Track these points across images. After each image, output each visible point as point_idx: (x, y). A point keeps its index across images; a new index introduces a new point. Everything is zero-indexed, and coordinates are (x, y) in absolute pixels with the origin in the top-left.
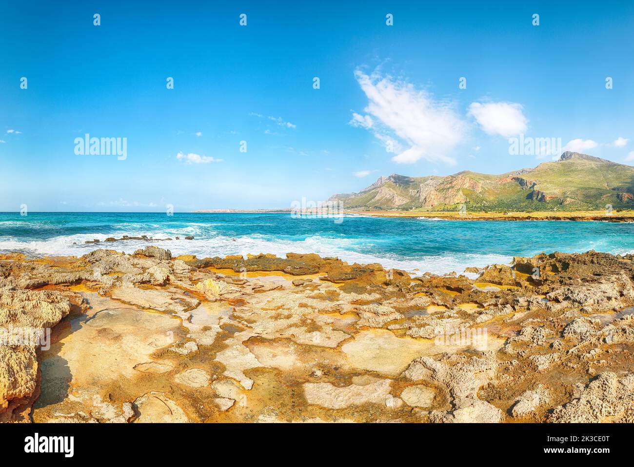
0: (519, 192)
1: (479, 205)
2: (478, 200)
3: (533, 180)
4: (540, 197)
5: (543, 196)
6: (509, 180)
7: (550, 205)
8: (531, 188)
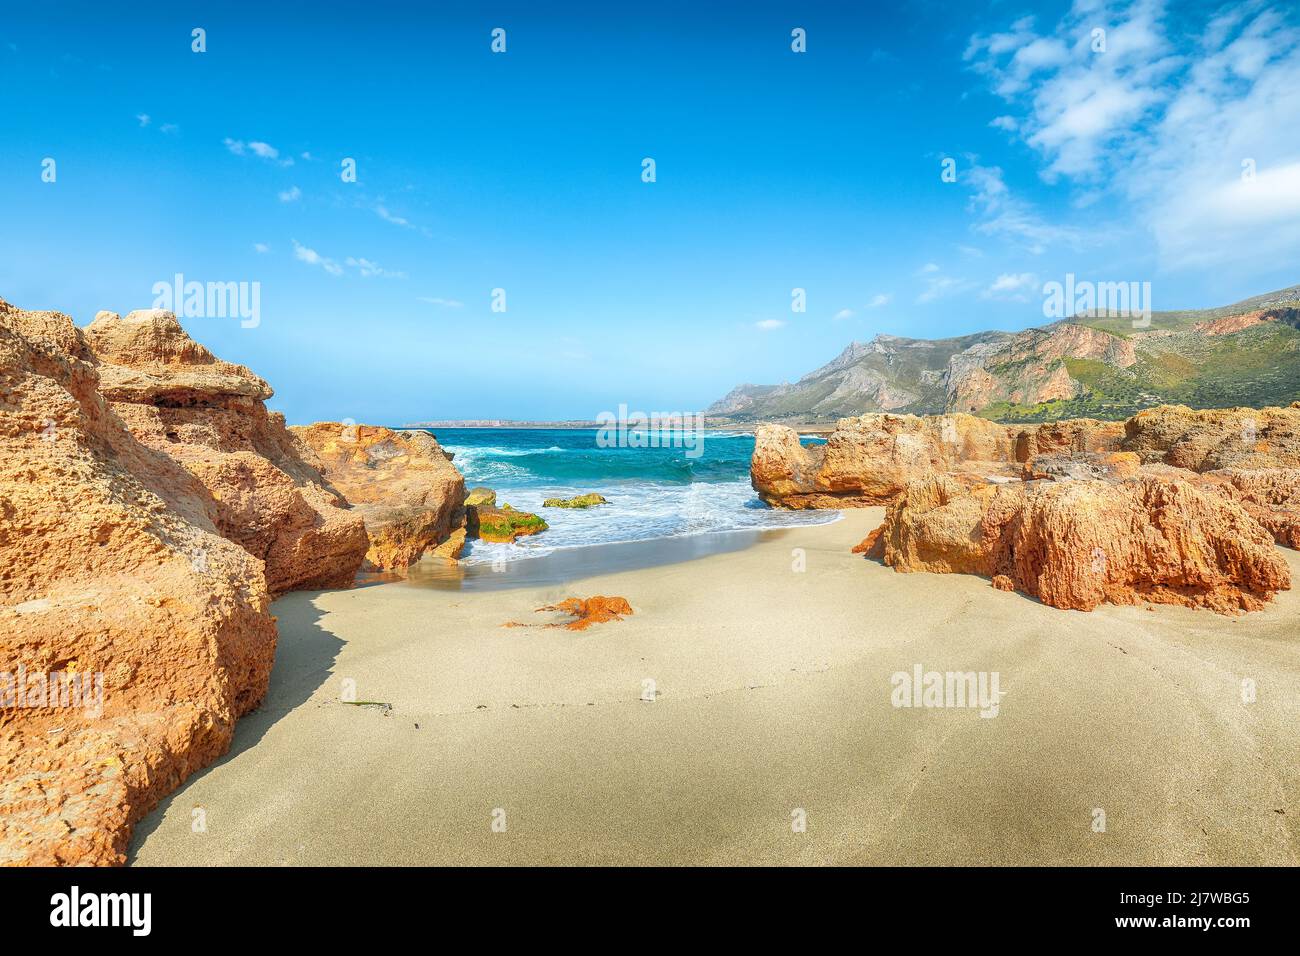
2: (1121, 390)
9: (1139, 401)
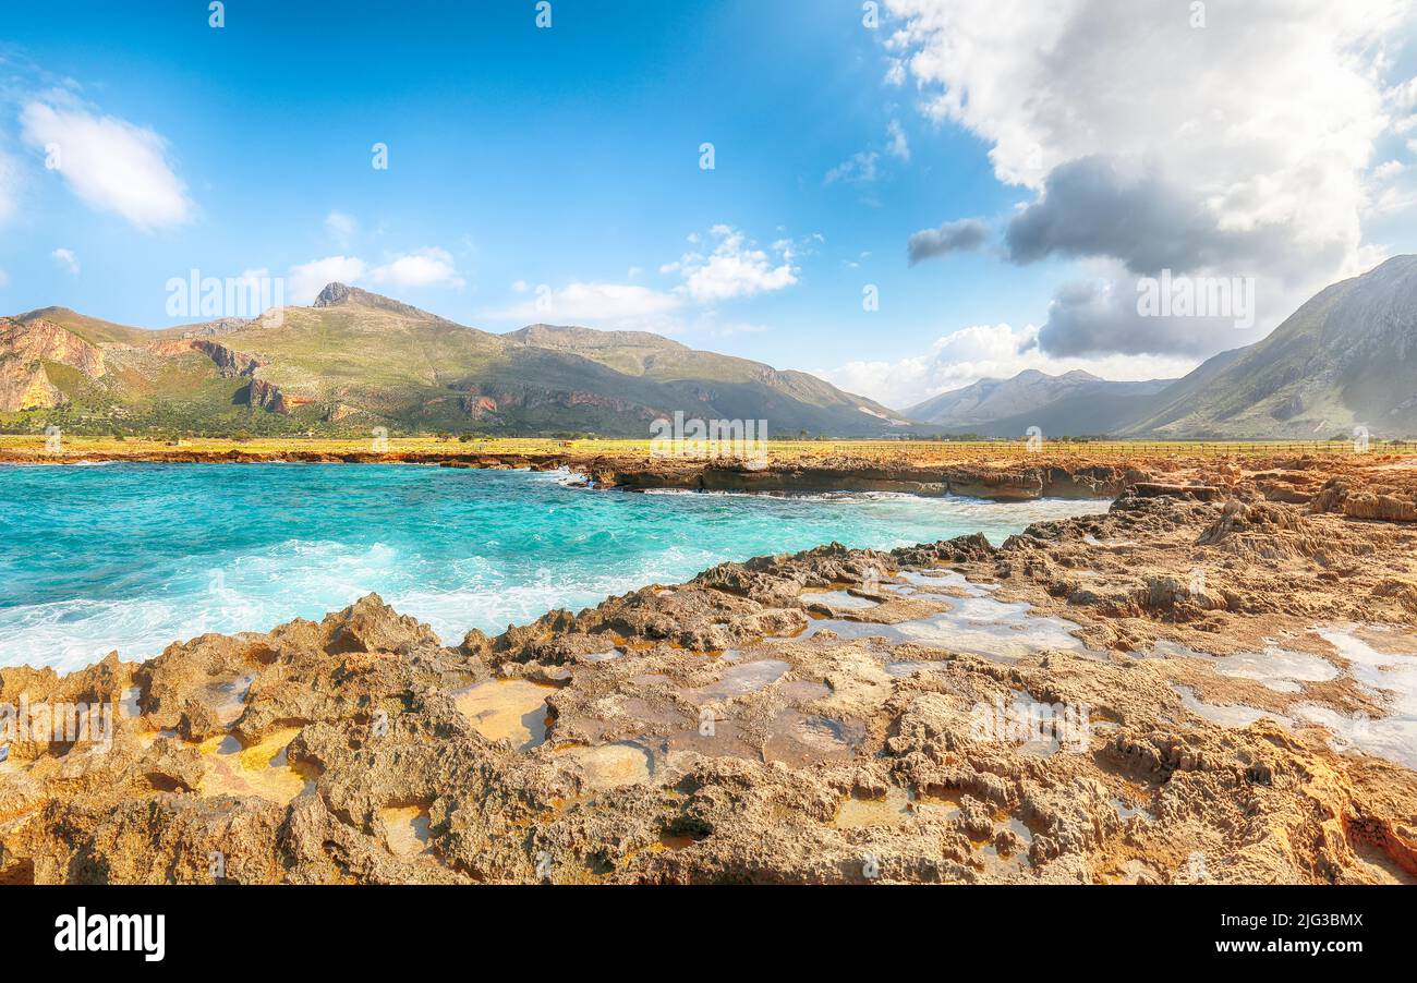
0: (213, 382)
1: (99, 416)
2: (95, 400)
3: (251, 353)
4: (269, 398)
5: (278, 398)
6: (184, 348)
7: (297, 422)
8: (244, 373)
9: (111, 414)
